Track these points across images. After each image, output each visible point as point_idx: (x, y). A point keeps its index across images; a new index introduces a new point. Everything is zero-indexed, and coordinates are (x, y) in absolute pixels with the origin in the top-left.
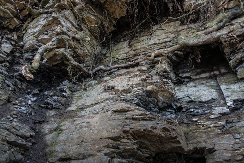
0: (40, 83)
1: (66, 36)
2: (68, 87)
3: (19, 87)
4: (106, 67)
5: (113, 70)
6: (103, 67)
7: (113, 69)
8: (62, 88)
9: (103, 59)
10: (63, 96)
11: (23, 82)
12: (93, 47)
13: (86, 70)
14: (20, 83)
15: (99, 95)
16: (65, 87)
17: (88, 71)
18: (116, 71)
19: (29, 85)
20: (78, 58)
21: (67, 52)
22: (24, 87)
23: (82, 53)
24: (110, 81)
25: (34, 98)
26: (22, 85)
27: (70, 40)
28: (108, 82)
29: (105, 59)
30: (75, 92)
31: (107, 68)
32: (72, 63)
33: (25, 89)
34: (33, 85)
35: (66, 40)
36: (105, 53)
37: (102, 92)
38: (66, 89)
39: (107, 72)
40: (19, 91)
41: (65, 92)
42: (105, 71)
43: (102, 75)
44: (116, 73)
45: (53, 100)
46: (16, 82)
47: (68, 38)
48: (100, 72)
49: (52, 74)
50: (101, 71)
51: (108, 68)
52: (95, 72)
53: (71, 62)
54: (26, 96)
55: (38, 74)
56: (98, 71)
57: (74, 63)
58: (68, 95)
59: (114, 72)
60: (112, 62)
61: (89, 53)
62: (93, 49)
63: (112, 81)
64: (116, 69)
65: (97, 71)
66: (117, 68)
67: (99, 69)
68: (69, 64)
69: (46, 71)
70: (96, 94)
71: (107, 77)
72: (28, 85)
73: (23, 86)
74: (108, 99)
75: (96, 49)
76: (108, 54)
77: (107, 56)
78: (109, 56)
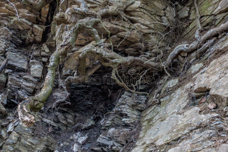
0: (93, 107)
1: (88, 18)
2: (130, 104)
3: (63, 124)
4: (190, 43)
5: (205, 45)
6: (183, 46)
7: (205, 41)
8: (120, 110)
9: (184, 30)
10: (124, 124)
11: (67, 113)
12: (155, 14)
13: (153, 64)
14: (63, 117)
15: (179, 116)
16: (123, 106)
17: (157, 64)
18: (212, 45)
19: (77, 115)
20: (132, 47)
21: (100, 46)
22: (70, 121)
23: (135, 35)
24: (198, 74)
25: (84, 137)
26: (67, 118)
27: (100, 22)
28: (195, 79)
29: (187, 27)
30: (144, 110)
31: (192, 45)
32: (116, 63)
33: (73, 123)
34: (83, 113)
35: (90, 27)
36: (186, 14)
37: (185, 108)
38: (126, 110)
39: (193, 54)
40: (65, 128)
41: (126, 116)
42: (190, 53)
43: (186, 64)
44: (213, 49)
45: (108, 136)
46: (57, 116)
47: (94, 20)
48: (181, 59)
49: (106, 87)
50: (182, 55)
51: (194, 45)
52: (172, 61)
53: (114, 61)
54: (71, 138)
55: (86, 94)
56: (176, 56)
57: (120, 59)
58: (132, 121)
59: (208, 48)
60: (200, 27)
61: (150, 28)
62: (158, 18)
63: (202, 73)
64: (212, 41)
65: (175, 58)
66: (213, 37)
67: (176, 52)
68: (111, 66)
69: (95, 86)
70: (174, 113)
71: (197, 65)
72: (75, 116)
73: (68, 120)
74: (197, 128)
75: (164, 15)
76: (192, 15)
77: (191, 18)
78: (194, 18)
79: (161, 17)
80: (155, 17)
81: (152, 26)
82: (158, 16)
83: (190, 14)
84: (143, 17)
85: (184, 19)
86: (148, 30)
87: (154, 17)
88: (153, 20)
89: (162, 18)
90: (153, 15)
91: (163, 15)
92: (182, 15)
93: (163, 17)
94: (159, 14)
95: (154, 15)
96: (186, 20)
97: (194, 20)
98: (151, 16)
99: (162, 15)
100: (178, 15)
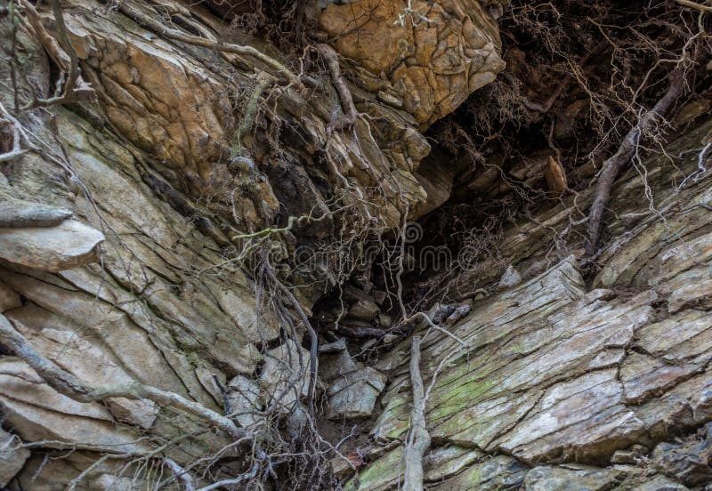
12: (201, 350)
36: (364, 405)
61: (117, 419)
62: (206, 375)
75: (252, 370)
76: (387, 415)
77: (381, 431)
78: (395, 434)
79: (230, 378)
80: (194, 365)
81: (144, 411)
82: (215, 363)
83: (383, 408)
84: (109, 340)
85: (350, 422)
86: (95, 426)
87: (186, 364)
88: (171, 377)
89: (233, 383)
90: (190, 349)
91: (245, 370)
92: (345, 400)
93: (239, 382)
94: (221, 358)
95: (195, 355)
96: (356, 431)
97: (391, 445)
98: (171, 352)
99: (238, 367)
100: (330, 397)
